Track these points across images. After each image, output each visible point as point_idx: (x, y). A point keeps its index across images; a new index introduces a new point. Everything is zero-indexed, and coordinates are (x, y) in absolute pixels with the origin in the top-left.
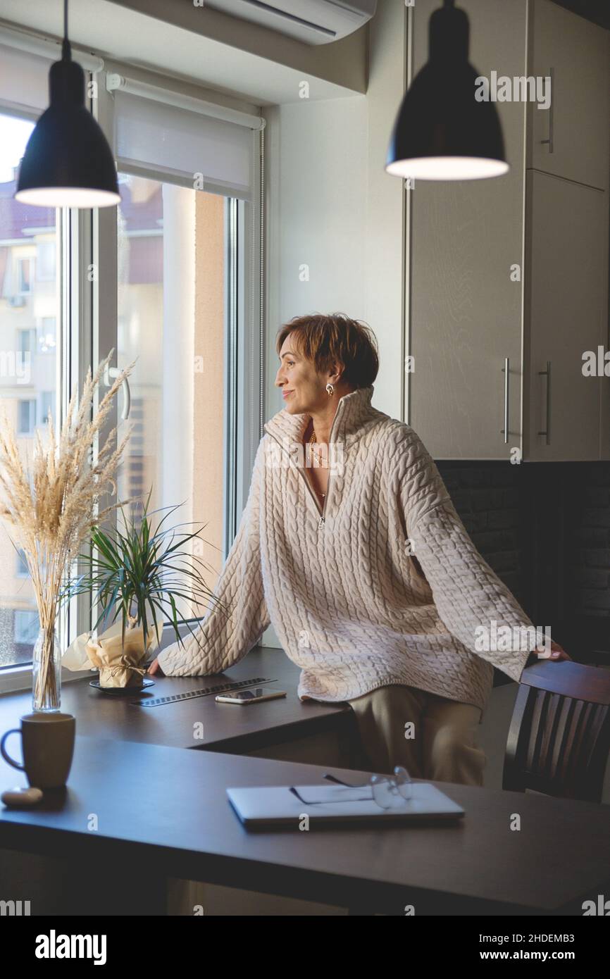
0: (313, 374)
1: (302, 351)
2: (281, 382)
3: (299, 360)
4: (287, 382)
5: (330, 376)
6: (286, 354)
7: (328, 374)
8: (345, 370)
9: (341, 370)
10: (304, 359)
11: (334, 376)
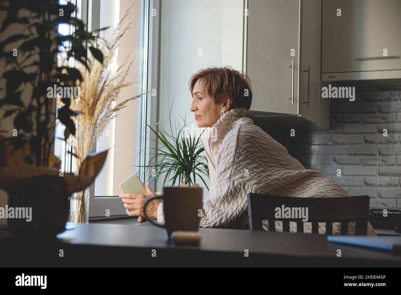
0: (213, 105)
1: (207, 91)
2: (194, 109)
3: (205, 97)
4: (197, 109)
5: (224, 106)
6: (197, 93)
7: (223, 104)
8: (232, 103)
9: (230, 103)
10: (208, 96)
11: (226, 106)
